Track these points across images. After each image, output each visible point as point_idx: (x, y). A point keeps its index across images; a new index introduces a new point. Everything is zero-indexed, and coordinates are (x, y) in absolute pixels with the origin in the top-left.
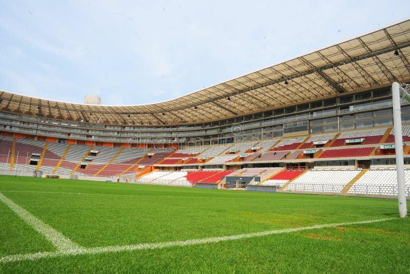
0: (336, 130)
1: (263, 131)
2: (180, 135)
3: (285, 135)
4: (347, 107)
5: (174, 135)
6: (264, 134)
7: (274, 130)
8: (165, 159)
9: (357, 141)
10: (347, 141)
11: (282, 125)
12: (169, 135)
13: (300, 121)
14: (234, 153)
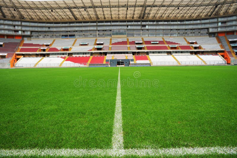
0: (140, 36)
1: (97, 33)
2: (24, 29)
3: (113, 36)
4: (145, 26)
5: (16, 28)
6: (99, 34)
7: (105, 33)
8: (20, 47)
9: (156, 42)
10: (152, 42)
11: (111, 30)
12: (12, 28)
13: (121, 29)
14: (86, 45)
